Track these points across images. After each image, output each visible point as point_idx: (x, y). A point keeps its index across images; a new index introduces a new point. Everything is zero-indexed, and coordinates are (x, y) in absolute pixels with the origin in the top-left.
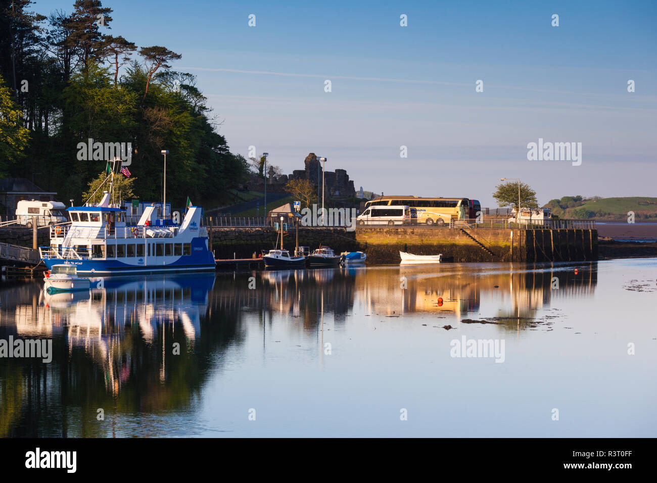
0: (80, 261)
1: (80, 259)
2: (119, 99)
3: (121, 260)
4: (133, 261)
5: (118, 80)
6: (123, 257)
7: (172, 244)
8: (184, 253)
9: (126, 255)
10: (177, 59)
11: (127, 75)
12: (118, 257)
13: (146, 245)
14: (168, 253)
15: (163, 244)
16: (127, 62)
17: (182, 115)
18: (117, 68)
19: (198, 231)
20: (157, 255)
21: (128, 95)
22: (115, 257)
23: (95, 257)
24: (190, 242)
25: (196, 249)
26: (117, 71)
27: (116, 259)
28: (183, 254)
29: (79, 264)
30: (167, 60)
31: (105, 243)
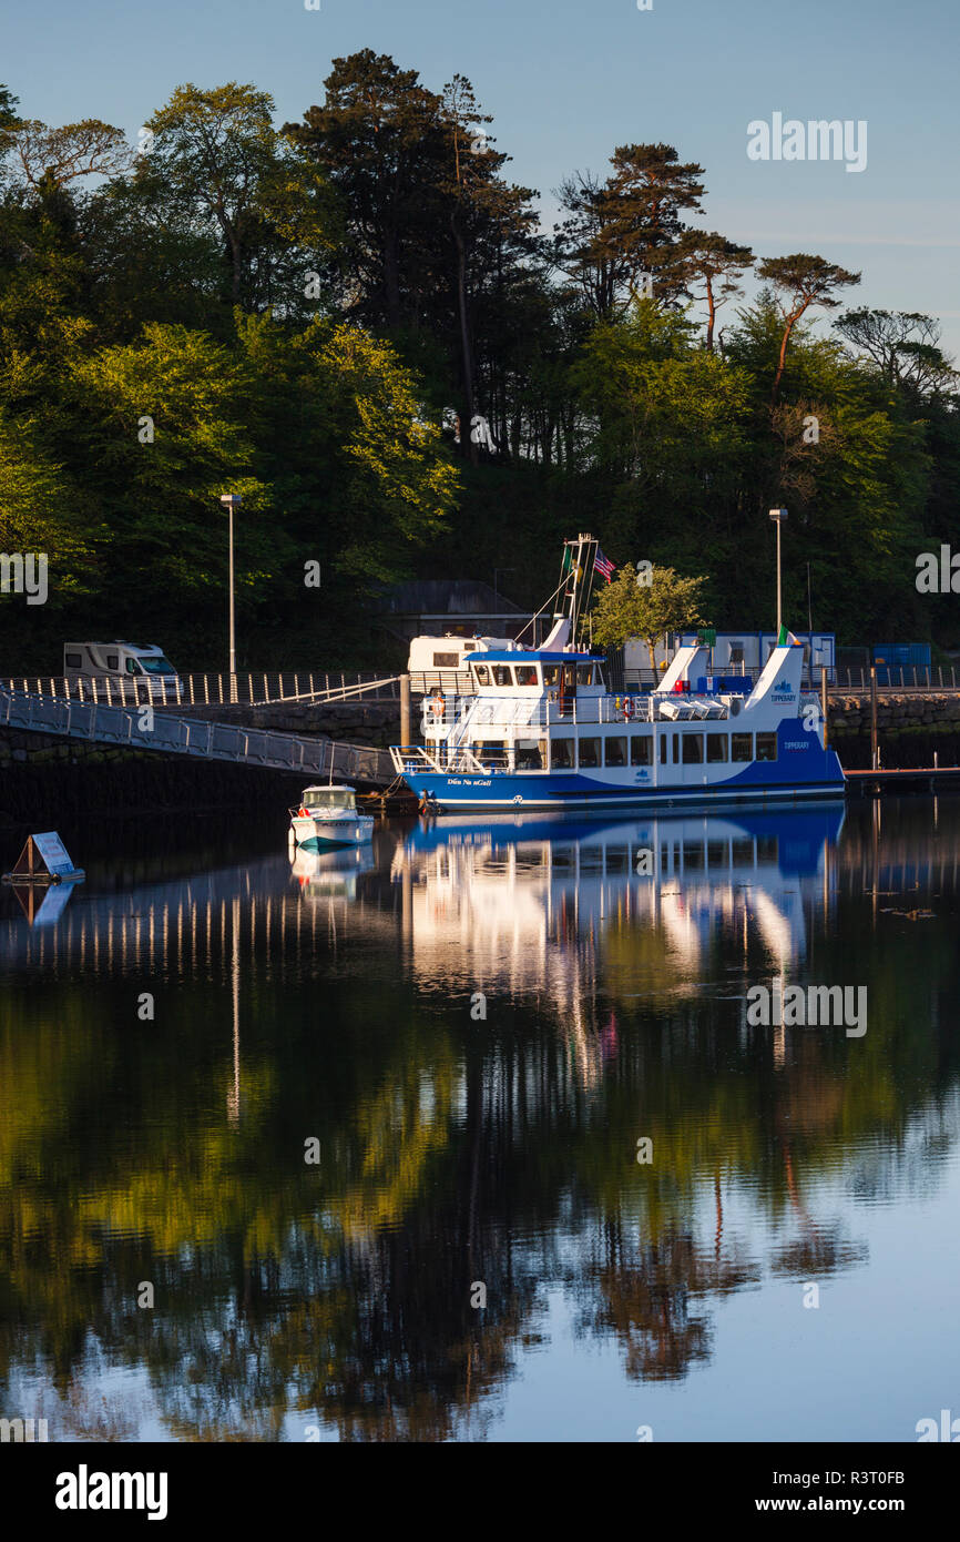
0: (485, 778)
1: (486, 772)
2: (707, 387)
3: (590, 773)
4: (625, 776)
5: (715, 338)
6: (595, 766)
7: (726, 735)
8: (759, 756)
9: (603, 762)
10: (853, 284)
11: (740, 325)
12: (581, 766)
13: (655, 740)
14: (716, 754)
15: (702, 735)
16: (730, 294)
17: (869, 420)
18: (713, 309)
19: (797, 702)
20: (684, 762)
21: (728, 374)
22: (574, 767)
23: (527, 768)
24: (775, 729)
25: (790, 745)
26: (712, 316)
27: (576, 771)
28: (754, 759)
29: (485, 784)
30: (831, 289)
31: (546, 735)
